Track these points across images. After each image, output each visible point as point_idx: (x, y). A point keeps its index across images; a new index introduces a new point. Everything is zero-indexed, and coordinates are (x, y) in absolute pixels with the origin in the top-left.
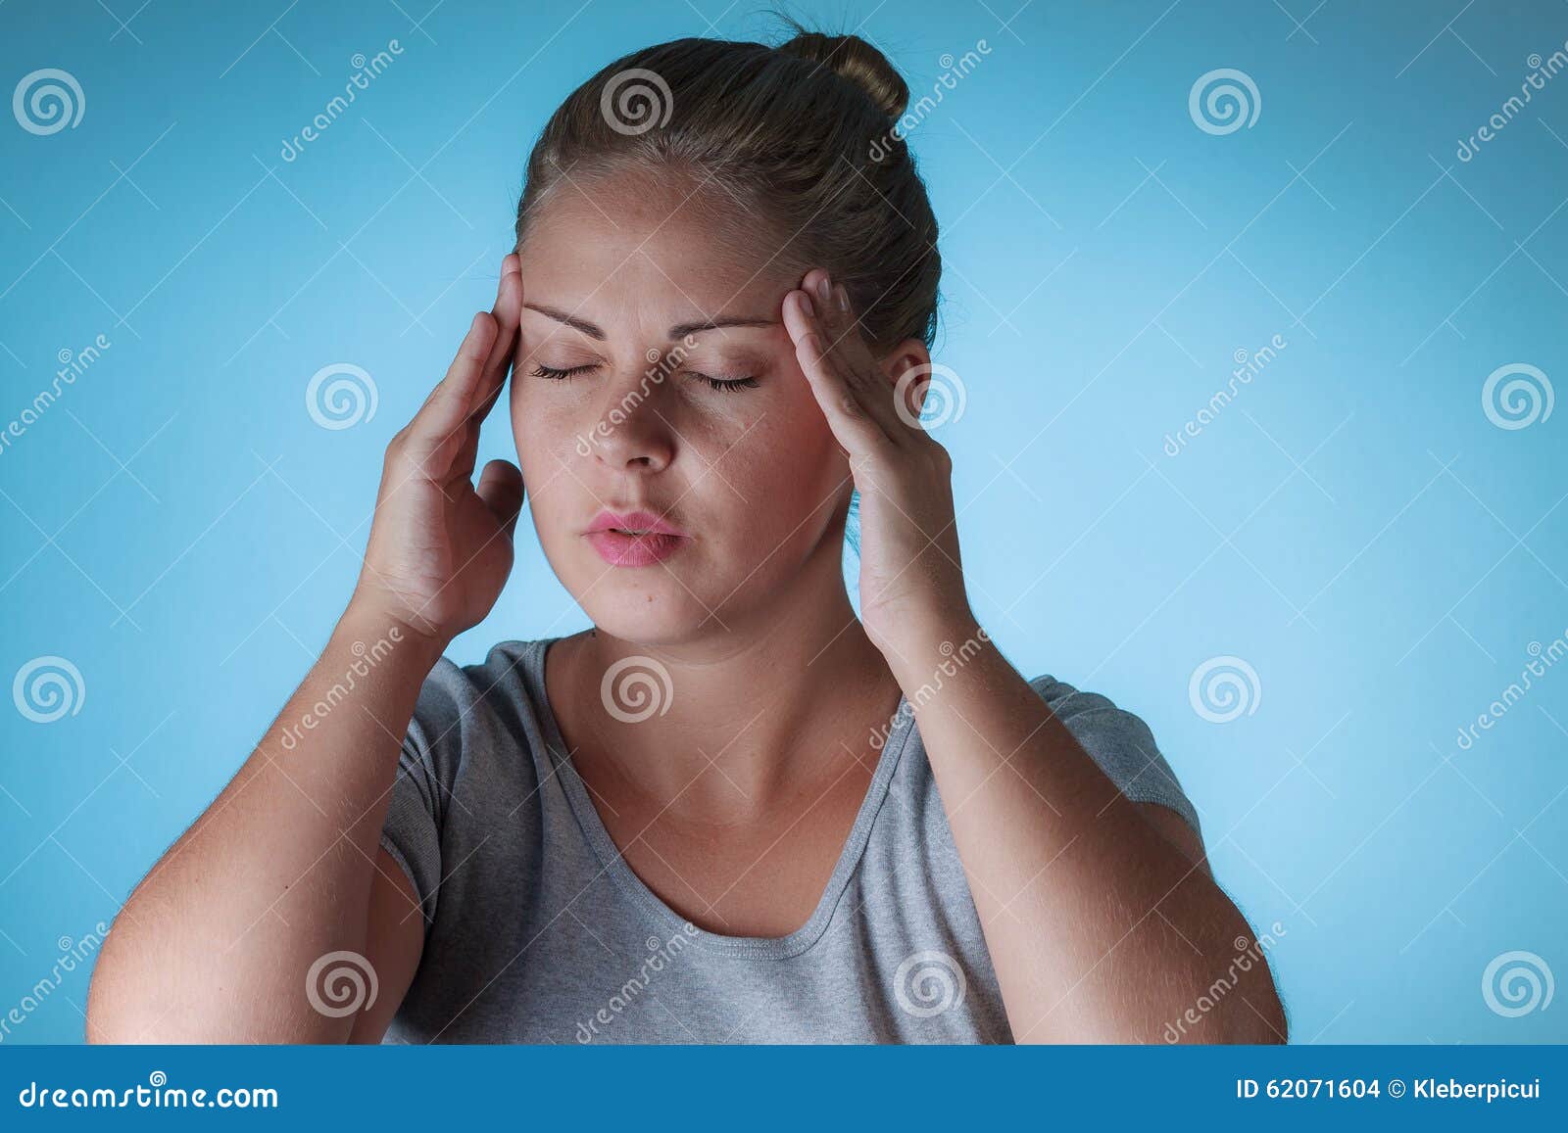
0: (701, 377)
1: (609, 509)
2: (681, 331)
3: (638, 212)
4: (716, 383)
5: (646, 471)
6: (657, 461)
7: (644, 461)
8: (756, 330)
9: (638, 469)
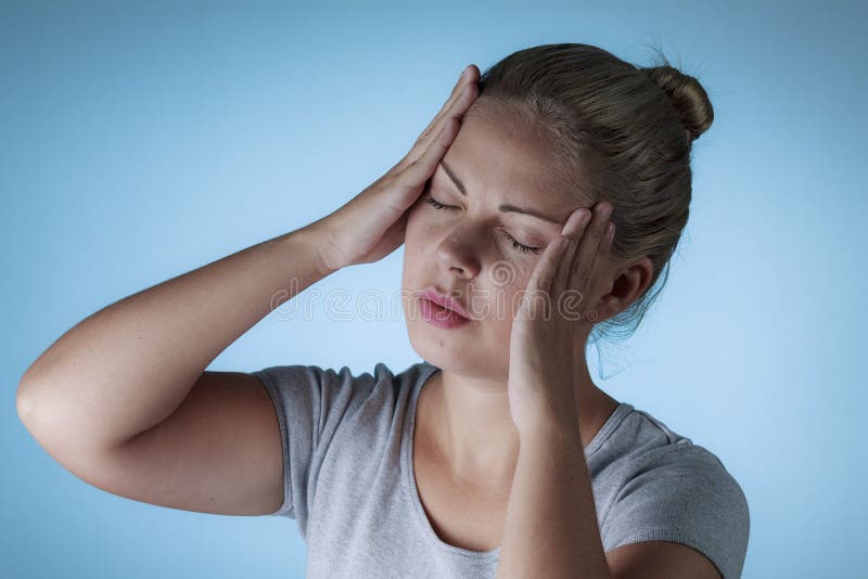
0: (510, 237)
1: (432, 289)
2: (507, 208)
3: (511, 135)
4: (516, 244)
5: (460, 276)
6: (468, 273)
7: (461, 271)
8: (548, 224)
9: (456, 273)
